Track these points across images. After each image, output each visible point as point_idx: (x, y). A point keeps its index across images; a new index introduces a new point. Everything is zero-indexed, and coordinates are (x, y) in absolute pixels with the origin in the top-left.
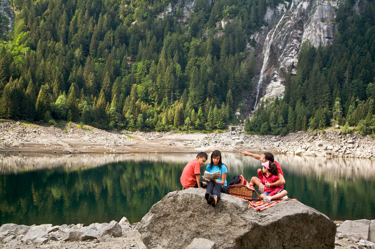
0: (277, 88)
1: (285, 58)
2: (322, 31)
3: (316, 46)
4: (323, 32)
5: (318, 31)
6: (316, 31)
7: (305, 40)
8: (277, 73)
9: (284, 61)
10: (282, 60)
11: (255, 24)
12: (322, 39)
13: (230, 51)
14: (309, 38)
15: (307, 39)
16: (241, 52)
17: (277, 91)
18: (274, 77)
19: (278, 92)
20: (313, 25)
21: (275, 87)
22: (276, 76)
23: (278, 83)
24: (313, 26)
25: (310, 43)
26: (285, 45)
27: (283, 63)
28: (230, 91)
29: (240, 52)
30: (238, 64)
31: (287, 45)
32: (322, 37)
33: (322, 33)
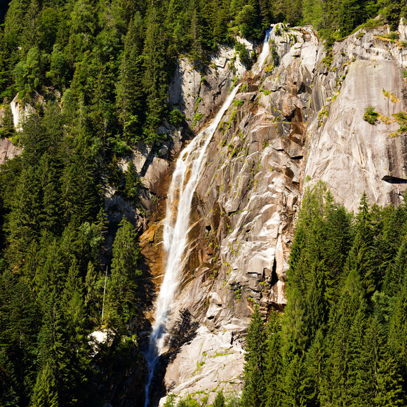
0: (221, 359)
1: (248, 246)
2: (369, 155)
3: (352, 207)
4: (373, 156)
5: (355, 151)
6: (351, 154)
7: (313, 183)
8: (219, 301)
9: (240, 257)
10: (234, 253)
11: (134, 118)
12: (371, 181)
13: (42, 220)
14: (325, 178)
15: (321, 183)
16: (86, 224)
17: (221, 373)
18: (208, 314)
19: (222, 375)
20: (339, 129)
21: (212, 353)
22: (213, 310)
23: (222, 339)
24: (340, 134)
25: (330, 198)
26: (244, 195)
27: (239, 263)
28: (44, 374)
29: (83, 220)
30: (73, 272)
31: (252, 198)
32: (371, 175)
33: (370, 161)
